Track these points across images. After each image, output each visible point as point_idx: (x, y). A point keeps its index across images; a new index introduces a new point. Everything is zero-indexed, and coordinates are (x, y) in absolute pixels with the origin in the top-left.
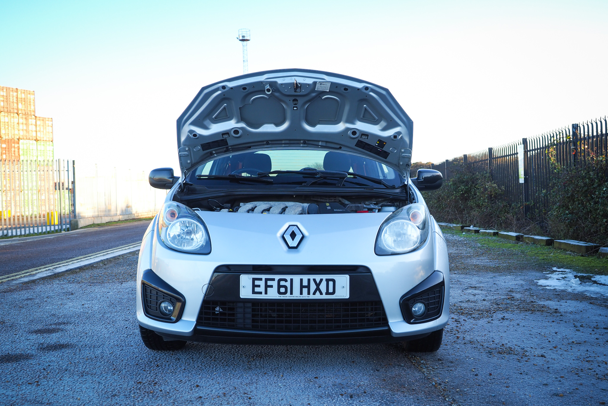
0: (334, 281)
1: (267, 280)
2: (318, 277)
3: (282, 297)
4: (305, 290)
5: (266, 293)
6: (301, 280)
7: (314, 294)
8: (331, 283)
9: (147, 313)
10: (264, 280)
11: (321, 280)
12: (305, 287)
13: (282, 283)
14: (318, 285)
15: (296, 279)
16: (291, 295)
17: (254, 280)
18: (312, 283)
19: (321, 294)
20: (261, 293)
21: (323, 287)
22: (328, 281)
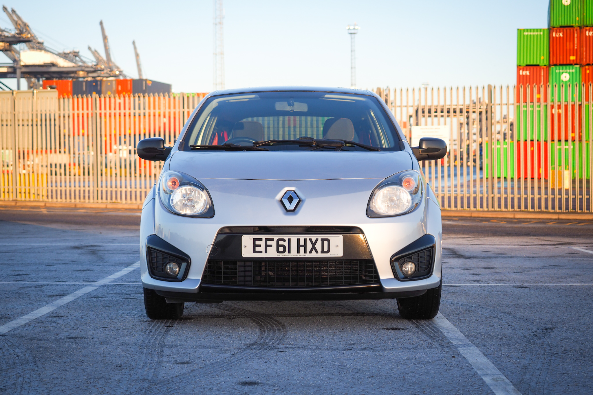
0: (328, 240)
1: (266, 240)
2: (314, 237)
3: (281, 255)
4: (302, 249)
5: (266, 252)
6: (299, 240)
7: (310, 252)
8: (326, 243)
9: (153, 274)
10: (264, 240)
11: (317, 240)
12: (302, 246)
13: (281, 243)
14: (314, 244)
15: (294, 239)
16: (289, 254)
17: (255, 240)
18: (308, 242)
19: (317, 252)
20: (261, 252)
21: (318, 246)
22: (323, 240)
